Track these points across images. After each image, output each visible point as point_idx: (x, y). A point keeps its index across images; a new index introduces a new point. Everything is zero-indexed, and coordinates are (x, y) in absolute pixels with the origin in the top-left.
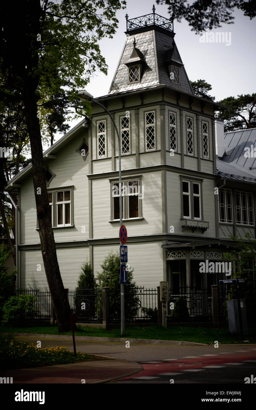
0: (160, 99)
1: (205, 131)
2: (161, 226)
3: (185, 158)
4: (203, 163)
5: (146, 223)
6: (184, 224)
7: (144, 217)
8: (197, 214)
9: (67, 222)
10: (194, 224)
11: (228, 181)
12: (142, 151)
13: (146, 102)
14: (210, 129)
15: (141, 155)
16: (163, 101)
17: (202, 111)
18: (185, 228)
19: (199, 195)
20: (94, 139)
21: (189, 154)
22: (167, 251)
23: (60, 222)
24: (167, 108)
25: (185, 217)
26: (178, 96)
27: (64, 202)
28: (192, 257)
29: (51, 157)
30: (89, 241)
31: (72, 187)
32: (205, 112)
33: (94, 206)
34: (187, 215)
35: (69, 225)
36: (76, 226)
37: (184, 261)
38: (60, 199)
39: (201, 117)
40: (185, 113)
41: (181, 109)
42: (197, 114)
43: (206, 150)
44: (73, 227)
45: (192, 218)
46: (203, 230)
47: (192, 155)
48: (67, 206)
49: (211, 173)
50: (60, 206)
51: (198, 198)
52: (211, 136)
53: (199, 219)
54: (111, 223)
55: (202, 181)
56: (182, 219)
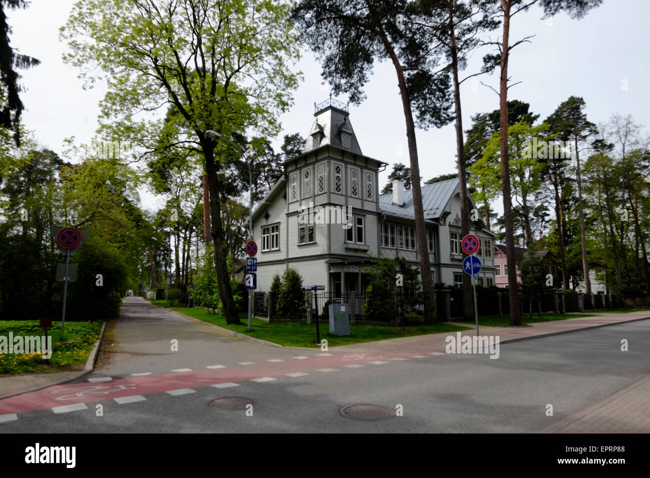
0: (326, 155)
1: (370, 181)
2: (326, 248)
3: (349, 199)
4: (366, 203)
5: (318, 246)
6: (346, 247)
7: (317, 241)
8: (360, 240)
9: (276, 247)
10: (355, 247)
11: (388, 216)
12: (316, 194)
13: (319, 158)
14: (374, 180)
15: (316, 197)
16: (329, 156)
17: (366, 166)
18: (347, 249)
19: (362, 226)
20: (290, 188)
21: (353, 196)
22: (331, 265)
23: (273, 247)
24: (333, 162)
25: (348, 242)
26: (343, 153)
27: (275, 233)
28: (346, 270)
29: (267, 203)
30: (286, 259)
31: (279, 223)
32: (369, 166)
33: (289, 235)
34: (351, 240)
35: (277, 249)
36: (281, 250)
37: (340, 273)
38: (273, 232)
39: (365, 171)
40: (349, 166)
41: (346, 163)
42: (362, 167)
43: (370, 194)
44: (279, 250)
45: (355, 242)
46: (366, 251)
47: (356, 197)
48: (277, 235)
49: (375, 211)
50: (273, 236)
51: (361, 228)
52: (375, 184)
53: (363, 243)
54: (298, 246)
55: (365, 216)
56: (345, 243)
